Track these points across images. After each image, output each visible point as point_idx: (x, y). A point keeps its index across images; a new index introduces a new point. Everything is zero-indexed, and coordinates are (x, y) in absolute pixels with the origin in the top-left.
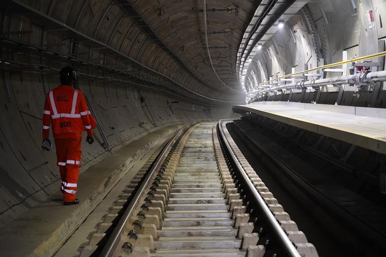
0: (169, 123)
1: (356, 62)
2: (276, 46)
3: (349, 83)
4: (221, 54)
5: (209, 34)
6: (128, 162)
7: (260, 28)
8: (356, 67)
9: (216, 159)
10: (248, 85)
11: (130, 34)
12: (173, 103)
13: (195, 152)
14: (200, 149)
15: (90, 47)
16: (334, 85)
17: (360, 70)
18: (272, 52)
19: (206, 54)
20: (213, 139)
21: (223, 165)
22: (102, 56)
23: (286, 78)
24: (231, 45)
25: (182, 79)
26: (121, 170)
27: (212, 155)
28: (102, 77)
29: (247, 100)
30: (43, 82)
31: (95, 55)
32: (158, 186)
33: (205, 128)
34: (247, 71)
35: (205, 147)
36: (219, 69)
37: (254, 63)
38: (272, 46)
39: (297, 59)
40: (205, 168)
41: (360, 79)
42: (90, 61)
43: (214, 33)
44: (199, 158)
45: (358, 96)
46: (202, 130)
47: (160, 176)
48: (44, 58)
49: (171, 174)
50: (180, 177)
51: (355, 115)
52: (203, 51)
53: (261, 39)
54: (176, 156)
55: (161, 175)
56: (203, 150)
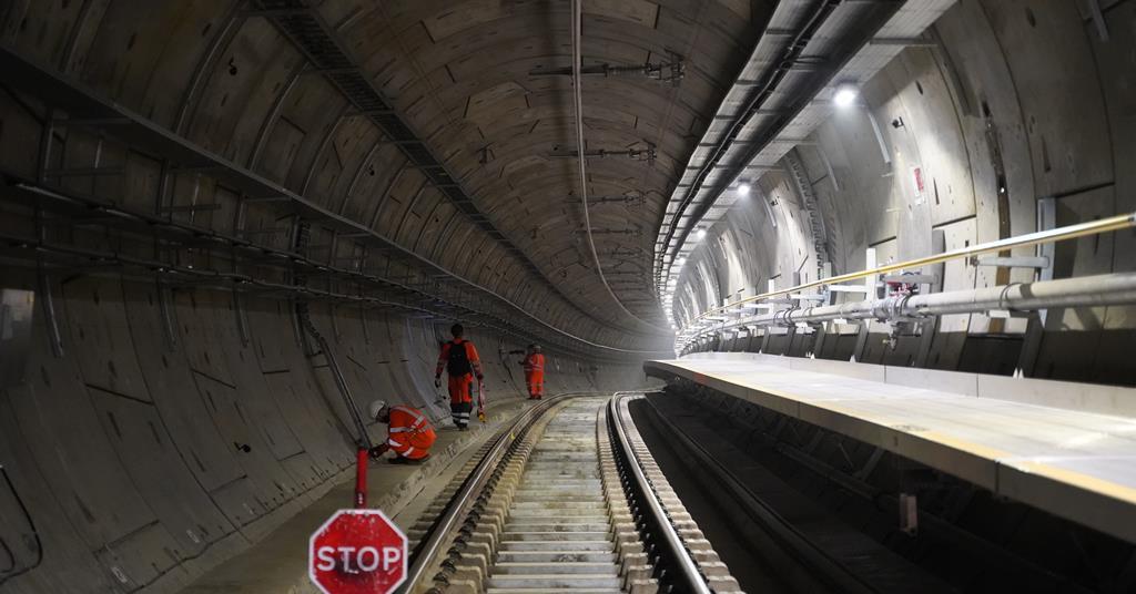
0: (503, 398)
1: (889, 274)
2: (737, 231)
3: (875, 315)
4: (619, 246)
5: (592, 202)
6: (412, 479)
7: (702, 193)
8: (889, 283)
9: (601, 475)
10: (679, 314)
11: (419, 202)
12: (512, 353)
13: (557, 460)
14: (568, 454)
15: (333, 232)
16: (848, 319)
17: (897, 290)
18: (727, 244)
19: (586, 245)
20: (597, 433)
21: (614, 487)
22: (358, 252)
23: (757, 302)
24: (640, 227)
25: (533, 301)
26: (399, 496)
27: (593, 467)
28: (357, 298)
29: (678, 348)
30: (237, 308)
31: (343, 249)
32: (475, 526)
33: (581, 410)
34: (678, 284)
35: (579, 451)
36: (614, 278)
37: (691, 267)
38: (729, 232)
39: (779, 262)
40: (575, 493)
41: (896, 309)
42: (332, 263)
43: (604, 200)
44: (564, 474)
45: (893, 343)
46: (574, 415)
47: (480, 507)
48: (240, 259)
49: (504, 503)
50: (523, 510)
51: (885, 381)
52: (579, 240)
53: (705, 217)
54: (515, 468)
55: (483, 505)
56: (575, 455)
